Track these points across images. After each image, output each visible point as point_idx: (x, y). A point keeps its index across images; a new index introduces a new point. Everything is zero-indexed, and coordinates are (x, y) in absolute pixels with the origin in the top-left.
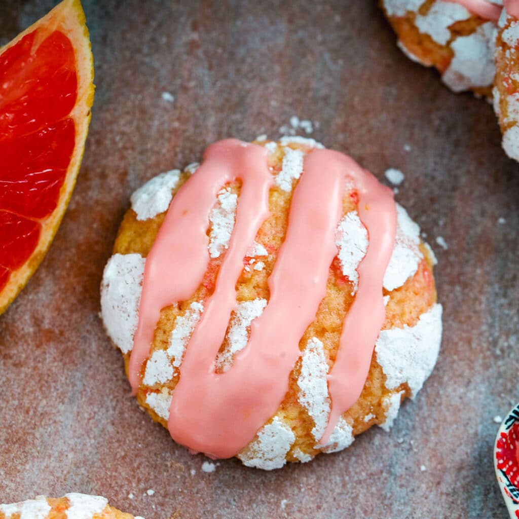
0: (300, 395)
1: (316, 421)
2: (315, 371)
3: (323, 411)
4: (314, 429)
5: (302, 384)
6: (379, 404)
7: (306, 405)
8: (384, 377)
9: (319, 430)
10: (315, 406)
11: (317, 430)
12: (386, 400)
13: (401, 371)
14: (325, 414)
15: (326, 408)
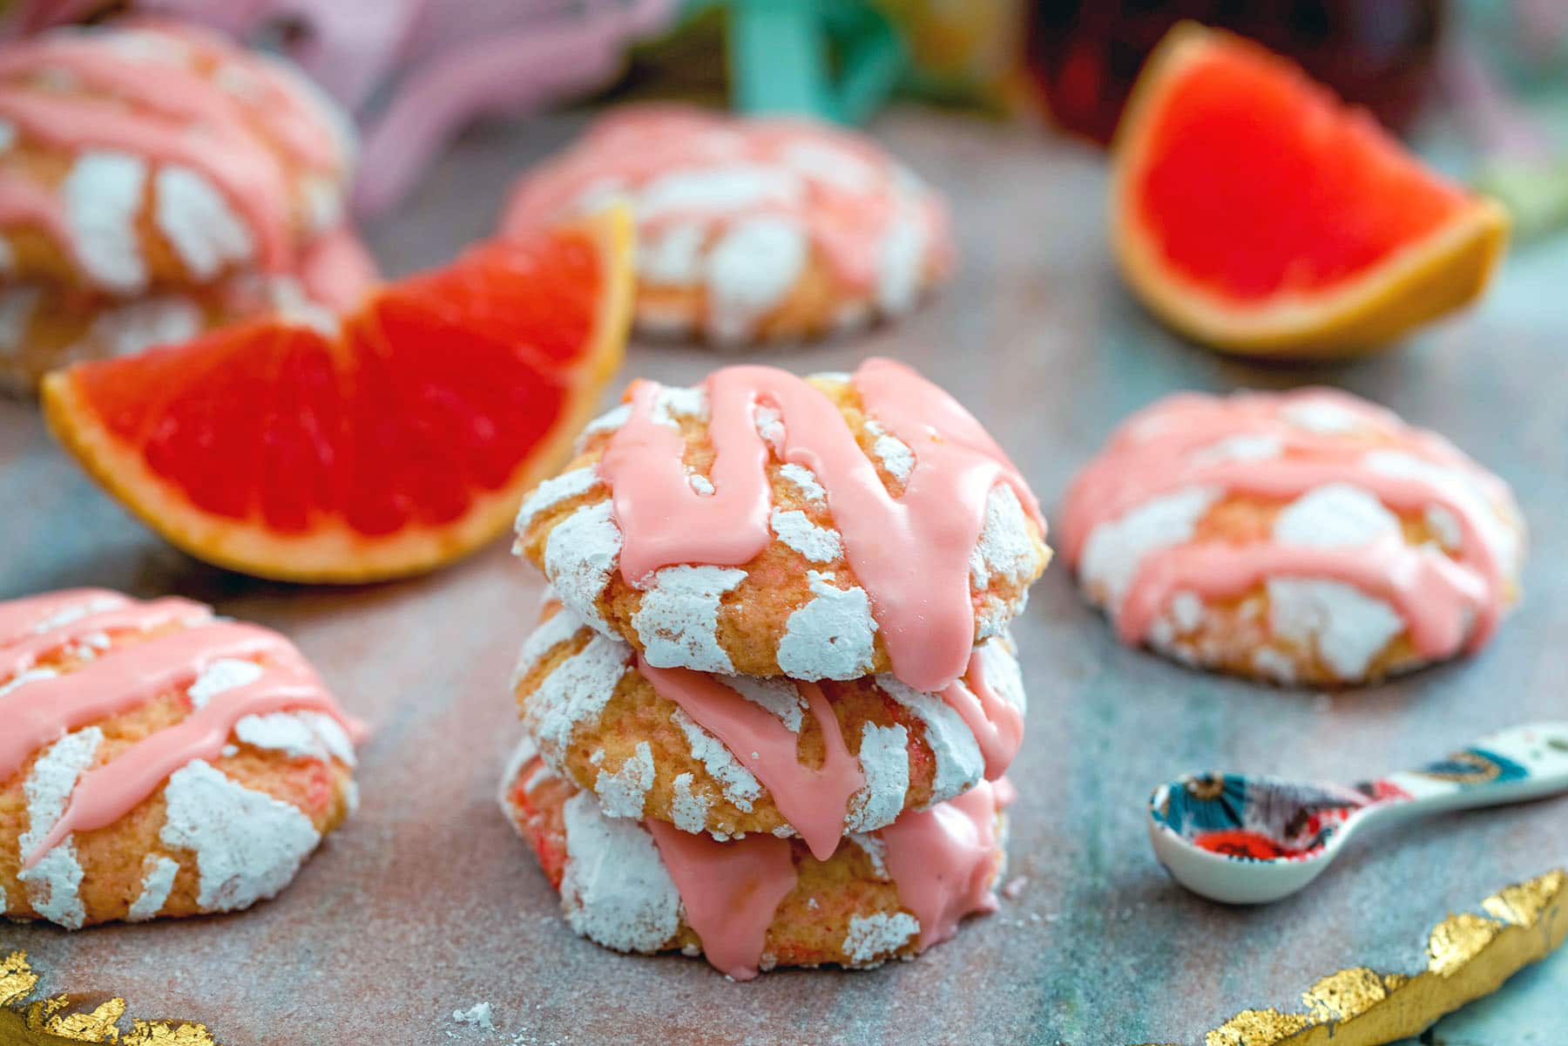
0: (30, 777)
1: (33, 823)
2: (69, 758)
3: (50, 814)
4: (24, 835)
5: (41, 764)
6: (140, 862)
7: (31, 793)
8: (164, 820)
9: (32, 841)
10: (43, 800)
11: (28, 839)
12: (150, 858)
13: (193, 828)
14: (51, 818)
15: (57, 811)
